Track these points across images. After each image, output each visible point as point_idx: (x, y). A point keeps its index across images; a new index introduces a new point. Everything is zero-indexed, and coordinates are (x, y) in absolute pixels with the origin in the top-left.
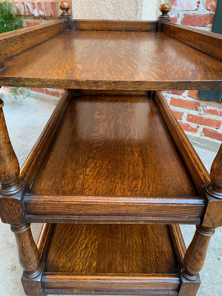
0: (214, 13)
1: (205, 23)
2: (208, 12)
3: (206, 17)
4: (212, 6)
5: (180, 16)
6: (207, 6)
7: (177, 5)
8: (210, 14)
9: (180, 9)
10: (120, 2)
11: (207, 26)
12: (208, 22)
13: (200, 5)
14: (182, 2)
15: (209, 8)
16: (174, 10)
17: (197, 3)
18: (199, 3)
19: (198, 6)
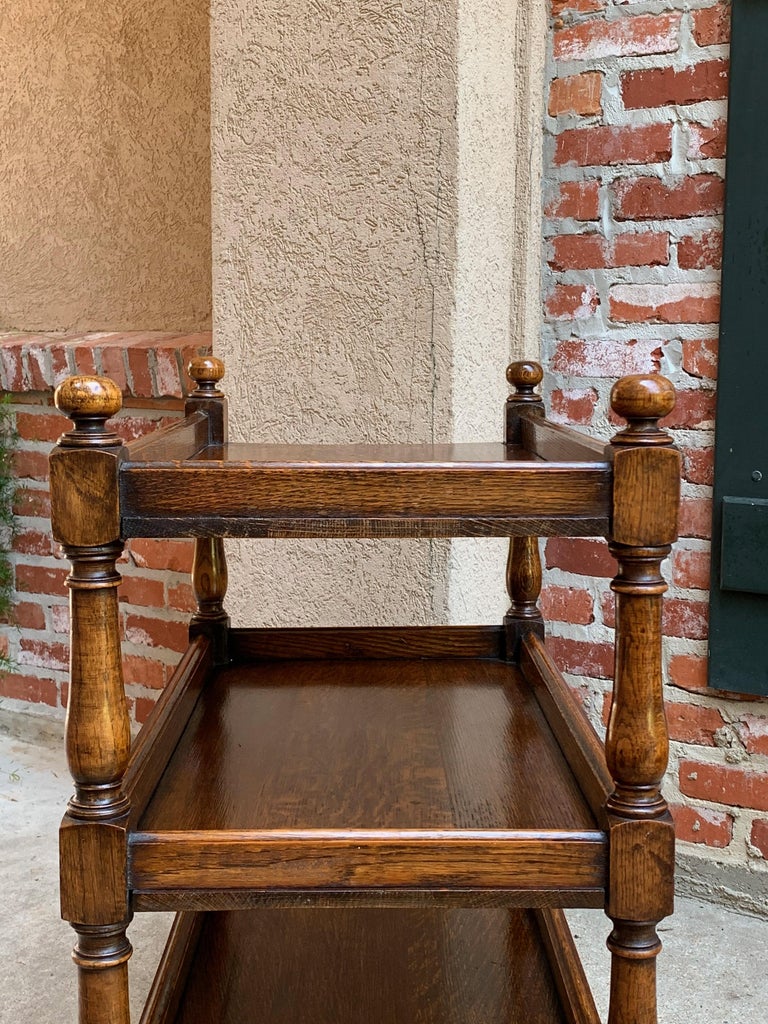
0: (712, 385)
1: (690, 417)
2: (695, 383)
3: (690, 398)
4: (702, 363)
5: (601, 394)
6: (686, 363)
7: (588, 359)
8: (701, 388)
9: (596, 372)
10: (378, 356)
11: (697, 426)
12: (699, 414)
13: (666, 359)
14: (603, 352)
15: (696, 370)
16: (578, 375)
17: (653, 353)
18: (658, 353)
19: (657, 363)
